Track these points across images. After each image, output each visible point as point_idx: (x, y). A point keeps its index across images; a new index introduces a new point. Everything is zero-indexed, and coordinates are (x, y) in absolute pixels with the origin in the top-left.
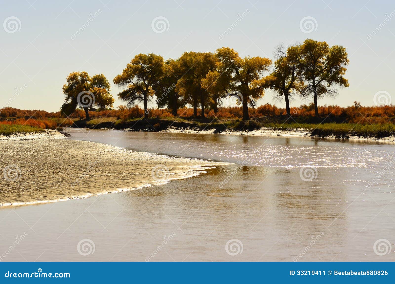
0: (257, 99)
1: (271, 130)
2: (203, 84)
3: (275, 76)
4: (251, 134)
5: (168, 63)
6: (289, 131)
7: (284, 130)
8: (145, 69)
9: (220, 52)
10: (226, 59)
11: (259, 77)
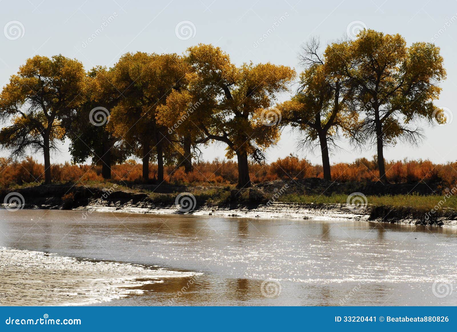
0: (267, 146)
1: (292, 207)
2: (160, 117)
3: (301, 101)
4: (252, 215)
5: (93, 74)
6: (326, 210)
7: (317, 208)
8: (47, 85)
9: (194, 54)
10: (205, 67)
11: (270, 103)
